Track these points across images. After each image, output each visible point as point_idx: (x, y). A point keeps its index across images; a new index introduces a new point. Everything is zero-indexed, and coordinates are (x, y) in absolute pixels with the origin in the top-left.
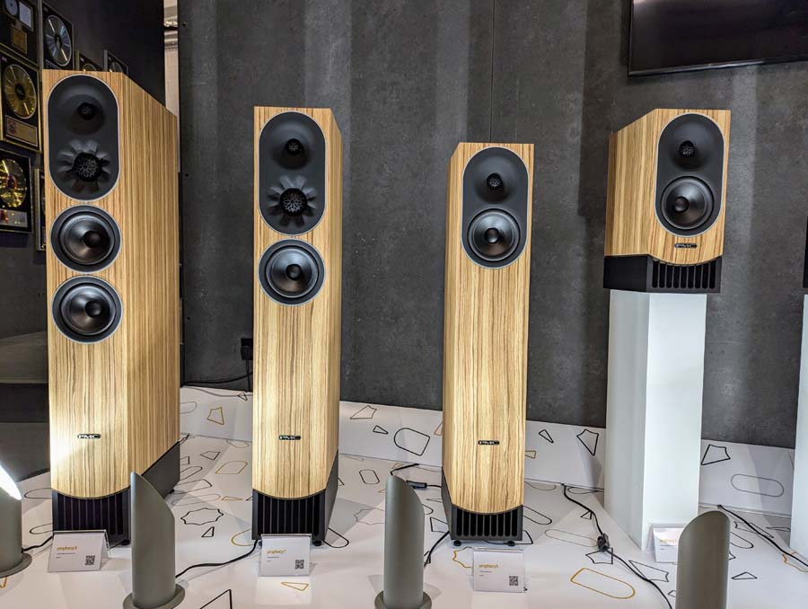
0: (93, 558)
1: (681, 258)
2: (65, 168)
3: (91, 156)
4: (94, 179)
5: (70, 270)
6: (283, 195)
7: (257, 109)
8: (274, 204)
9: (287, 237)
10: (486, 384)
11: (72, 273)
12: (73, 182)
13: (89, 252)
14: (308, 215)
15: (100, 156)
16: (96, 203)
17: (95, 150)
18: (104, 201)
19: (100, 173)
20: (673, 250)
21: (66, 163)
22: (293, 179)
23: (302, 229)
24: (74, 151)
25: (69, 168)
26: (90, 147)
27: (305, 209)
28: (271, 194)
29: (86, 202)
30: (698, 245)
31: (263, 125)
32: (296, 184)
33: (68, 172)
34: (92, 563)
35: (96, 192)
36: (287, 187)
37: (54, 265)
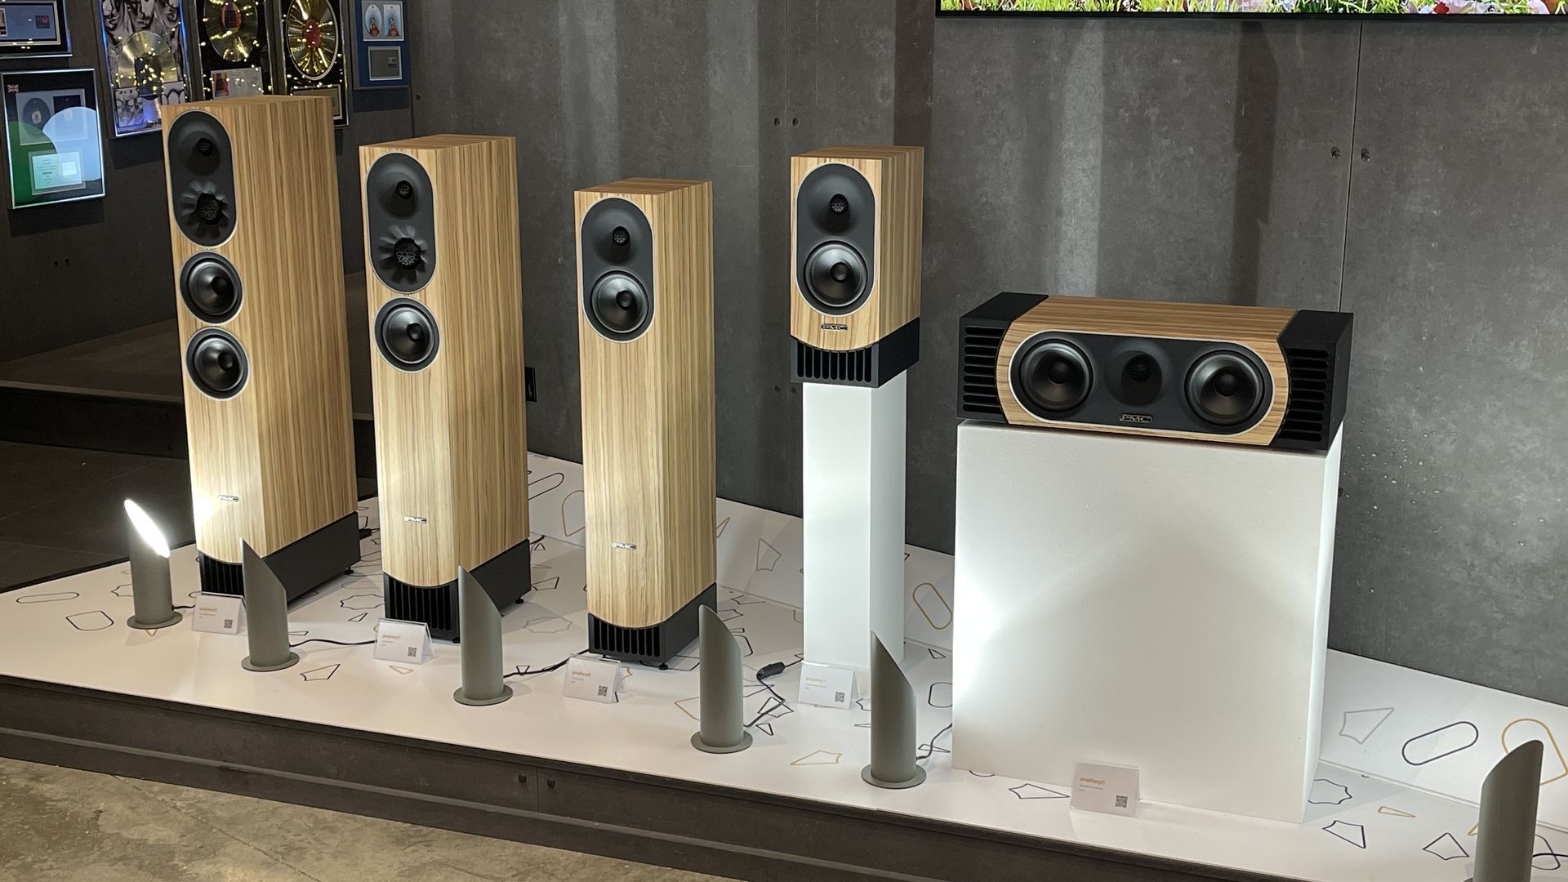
0: (231, 622)
1: (827, 342)
2: (187, 212)
3: (211, 197)
4: (215, 222)
5: (199, 321)
6: (396, 245)
7: (361, 148)
8: (387, 256)
9: (401, 296)
10: (618, 478)
11: (202, 324)
12: (196, 226)
13: (217, 300)
14: (420, 270)
15: (219, 198)
16: (217, 249)
17: (214, 191)
18: (225, 248)
19: (220, 216)
20: (819, 332)
21: (189, 206)
22: (403, 227)
23: (414, 286)
24: (194, 192)
25: (192, 211)
26: (209, 189)
27: (419, 264)
28: (381, 245)
29: (209, 248)
30: (849, 326)
31: (369, 168)
32: (407, 234)
33: (192, 214)
34: (230, 627)
35: (217, 238)
36: (399, 238)
37: (185, 314)
